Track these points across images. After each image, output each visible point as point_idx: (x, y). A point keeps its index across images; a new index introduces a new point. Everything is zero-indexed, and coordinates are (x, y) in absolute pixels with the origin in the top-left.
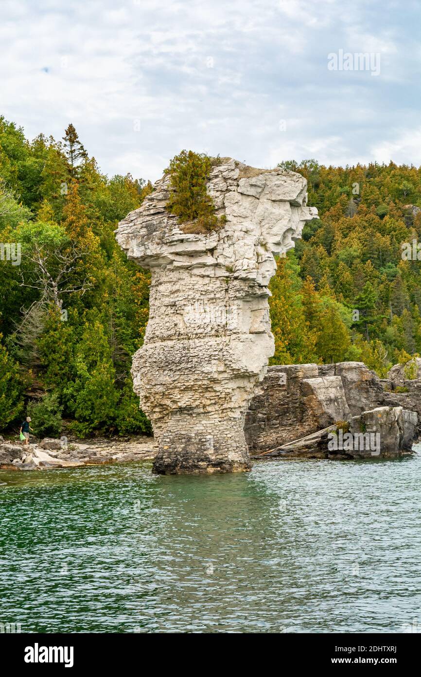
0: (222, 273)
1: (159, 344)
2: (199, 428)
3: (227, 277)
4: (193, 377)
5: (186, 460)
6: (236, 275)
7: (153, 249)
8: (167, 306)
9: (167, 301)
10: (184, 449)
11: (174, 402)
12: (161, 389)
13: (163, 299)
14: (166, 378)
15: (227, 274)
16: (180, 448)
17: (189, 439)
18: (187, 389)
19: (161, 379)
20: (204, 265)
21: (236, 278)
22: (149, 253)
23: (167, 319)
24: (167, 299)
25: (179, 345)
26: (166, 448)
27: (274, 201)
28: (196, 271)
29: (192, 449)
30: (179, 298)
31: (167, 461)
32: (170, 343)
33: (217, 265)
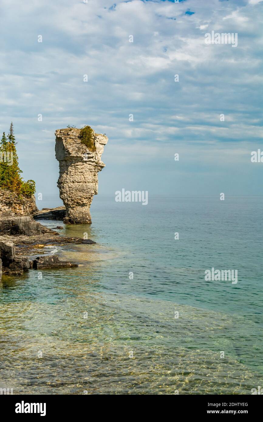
0: (94, 164)
1: (77, 184)
2: (84, 209)
3: (95, 165)
4: (88, 195)
5: (83, 219)
6: (100, 165)
7: (80, 155)
8: (80, 172)
9: (80, 171)
10: (82, 216)
11: (82, 202)
12: (79, 197)
13: (79, 170)
14: (81, 194)
15: (96, 164)
16: (81, 215)
17: (83, 213)
18: (87, 198)
19: (79, 194)
20: (90, 161)
21: (99, 166)
22: (78, 156)
23: (80, 176)
24: (80, 170)
25: (84, 184)
26: (77, 215)
27: (100, 144)
28: (87, 163)
29: (84, 216)
30: (83, 170)
31: (79, 219)
32: (81, 184)
33: (93, 162)
